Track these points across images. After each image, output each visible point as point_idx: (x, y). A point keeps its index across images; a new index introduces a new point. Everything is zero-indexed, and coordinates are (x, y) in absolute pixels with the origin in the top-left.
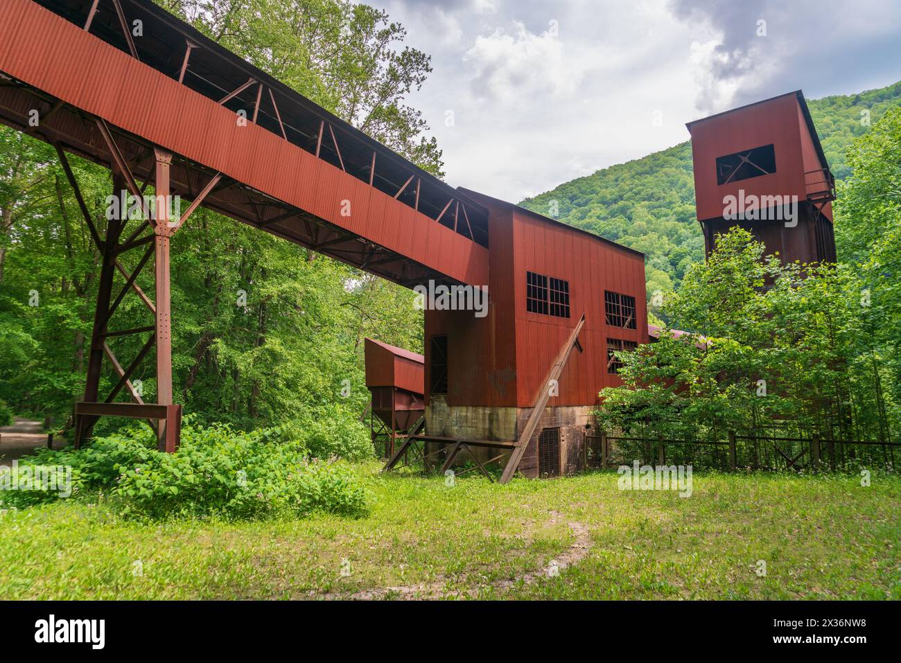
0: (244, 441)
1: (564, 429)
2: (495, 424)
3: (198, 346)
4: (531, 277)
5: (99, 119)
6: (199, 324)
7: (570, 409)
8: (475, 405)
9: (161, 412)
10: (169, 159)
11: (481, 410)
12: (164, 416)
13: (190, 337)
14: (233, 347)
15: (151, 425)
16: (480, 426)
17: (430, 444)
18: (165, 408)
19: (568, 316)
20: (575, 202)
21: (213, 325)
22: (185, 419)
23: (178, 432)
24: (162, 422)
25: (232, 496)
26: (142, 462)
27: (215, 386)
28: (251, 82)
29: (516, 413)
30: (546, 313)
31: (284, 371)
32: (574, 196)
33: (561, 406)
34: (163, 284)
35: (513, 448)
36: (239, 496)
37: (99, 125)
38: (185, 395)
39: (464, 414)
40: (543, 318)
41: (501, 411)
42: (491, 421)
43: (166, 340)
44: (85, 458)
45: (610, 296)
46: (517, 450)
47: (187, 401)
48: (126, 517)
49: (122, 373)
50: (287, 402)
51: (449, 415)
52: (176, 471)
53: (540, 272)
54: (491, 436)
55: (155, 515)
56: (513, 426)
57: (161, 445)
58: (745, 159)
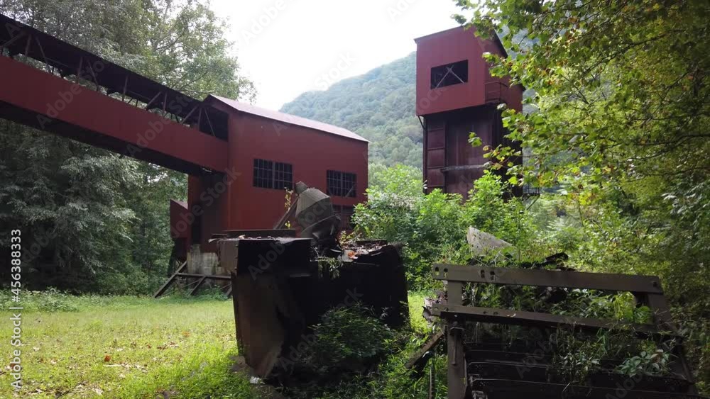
4: (257, 162)
17: (189, 279)
30: (271, 187)
39: (210, 258)
40: (267, 191)
45: (331, 171)
51: (202, 259)
53: (266, 158)
58: (450, 70)
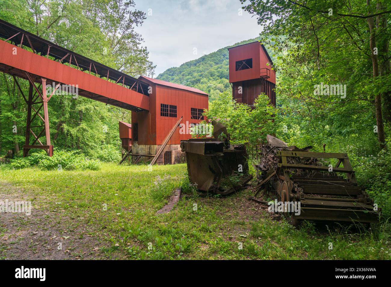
0: (69, 154)
1: (173, 151)
2: (151, 150)
3: (58, 126)
4: (162, 105)
5: (26, 72)
6: (58, 118)
7: (176, 145)
8: (145, 144)
9: (48, 147)
10: (46, 80)
11: (147, 146)
12: (49, 148)
13: (55, 123)
14: (70, 126)
15: (46, 151)
16: (147, 150)
17: (133, 156)
18: (49, 146)
19: (176, 117)
20: (225, 57)
21: (62, 119)
22: (54, 149)
23: (53, 152)
24: (48, 150)
25: (66, 165)
26: (44, 159)
27: (64, 139)
28: (68, 54)
29: (156, 147)
30: (168, 116)
31: (88, 135)
32: (225, 54)
33: (172, 144)
34: (46, 115)
35: (154, 157)
36: (68, 165)
37: (26, 73)
38: (54, 142)
39: (142, 147)
40: (166, 118)
41: (152, 146)
42: (150, 149)
43: (48, 125)
44: (29, 159)
45: (193, 109)
46: (155, 157)
47: (55, 144)
48: (42, 170)
49: (37, 138)
50: (90, 144)
51: (138, 147)
52: (53, 160)
53: (166, 103)
54: (150, 154)
55: (49, 170)
56: (155, 150)
57: (48, 155)
58: (244, 63)
